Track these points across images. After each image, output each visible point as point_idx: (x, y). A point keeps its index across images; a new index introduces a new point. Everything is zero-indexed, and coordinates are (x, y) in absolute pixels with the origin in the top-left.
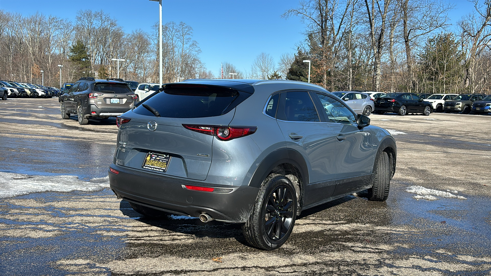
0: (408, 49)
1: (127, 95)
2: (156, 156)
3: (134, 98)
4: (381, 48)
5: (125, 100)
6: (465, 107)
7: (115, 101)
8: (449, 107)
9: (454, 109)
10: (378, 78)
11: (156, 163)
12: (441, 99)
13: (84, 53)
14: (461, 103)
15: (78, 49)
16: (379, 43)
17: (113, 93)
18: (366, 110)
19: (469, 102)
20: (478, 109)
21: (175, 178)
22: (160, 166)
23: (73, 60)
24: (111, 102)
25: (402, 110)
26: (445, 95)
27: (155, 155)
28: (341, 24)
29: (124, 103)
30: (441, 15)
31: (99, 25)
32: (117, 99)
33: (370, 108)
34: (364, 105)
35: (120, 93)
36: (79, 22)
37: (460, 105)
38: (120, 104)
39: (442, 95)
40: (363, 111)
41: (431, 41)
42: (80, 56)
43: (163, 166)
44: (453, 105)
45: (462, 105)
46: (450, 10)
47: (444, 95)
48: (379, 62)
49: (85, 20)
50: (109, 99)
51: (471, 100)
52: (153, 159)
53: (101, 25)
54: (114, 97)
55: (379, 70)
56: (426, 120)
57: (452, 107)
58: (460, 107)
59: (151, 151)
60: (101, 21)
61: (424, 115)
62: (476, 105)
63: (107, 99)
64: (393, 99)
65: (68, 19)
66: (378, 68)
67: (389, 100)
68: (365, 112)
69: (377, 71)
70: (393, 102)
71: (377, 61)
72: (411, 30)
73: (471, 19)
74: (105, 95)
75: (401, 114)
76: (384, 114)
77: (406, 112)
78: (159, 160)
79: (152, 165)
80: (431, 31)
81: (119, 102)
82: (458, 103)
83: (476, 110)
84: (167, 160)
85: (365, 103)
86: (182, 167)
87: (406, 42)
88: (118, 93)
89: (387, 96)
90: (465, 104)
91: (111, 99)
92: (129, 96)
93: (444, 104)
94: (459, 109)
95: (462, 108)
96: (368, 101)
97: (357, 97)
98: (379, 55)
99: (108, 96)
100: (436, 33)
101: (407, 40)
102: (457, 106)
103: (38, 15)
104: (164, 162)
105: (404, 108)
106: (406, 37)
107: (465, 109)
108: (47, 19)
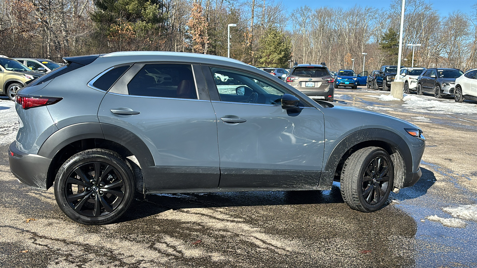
1: (322, 79)
3: (330, 81)
5: (319, 84)
7: (310, 84)
13: (395, 40)
15: (389, 37)
17: (309, 76)
23: (383, 47)
24: (306, 86)
29: (319, 86)
31: (413, 10)
32: (312, 83)
35: (316, 77)
36: (392, 10)
38: (315, 87)
42: (391, 44)
49: (398, 7)
50: (305, 82)
53: (415, 11)
54: (309, 81)
60: (414, 7)
63: (302, 83)
65: (384, 8)
74: (301, 79)
81: (314, 86)
88: (314, 77)
91: (306, 83)
92: (325, 79)
99: (303, 79)
103: (356, 7)
108: (363, 11)
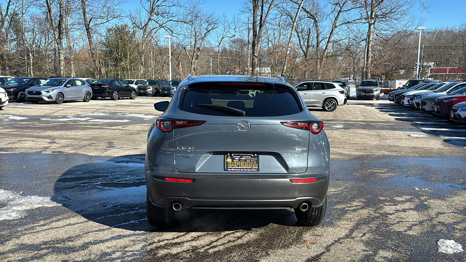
0: (89, 37)
2: (240, 157)
4: (62, 33)
6: (155, 91)
8: (142, 91)
9: (146, 92)
10: (62, 64)
11: (243, 164)
12: (133, 84)
14: (151, 87)
16: (60, 29)
18: (86, 96)
19: (157, 86)
20: (166, 92)
21: (274, 175)
22: (249, 166)
25: (115, 94)
26: (136, 80)
27: (237, 156)
28: (9, 5)
30: (117, 7)
33: (89, 94)
34: (84, 92)
37: (150, 90)
39: (133, 80)
40: (83, 97)
41: (109, 30)
43: (254, 166)
44: (145, 89)
45: (152, 89)
46: (123, 3)
47: (134, 81)
48: (62, 48)
51: (158, 84)
52: (237, 160)
55: (63, 56)
56: (143, 103)
57: (145, 91)
58: (151, 91)
59: (231, 153)
61: (131, 98)
62: (164, 89)
64: (106, 85)
66: (61, 54)
67: (103, 86)
68: (85, 98)
69: (61, 57)
70: (107, 88)
71: (60, 46)
72: (92, 18)
73: (138, 13)
75: (115, 98)
76: (97, 99)
77: (119, 97)
78: (246, 160)
79: (238, 166)
80: (109, 21)
82: (149, 87)
83: (164, 93)
84: (255, 159)
85: (85, 89)
86: (277, 163)
87: (87, 29)
89: (98, 82)
90: (154, 88)
93: (137, 88)
94: (150, 92)
95: (153, 91)
96: (87, 87)
97: (77, 83)
98: (60, 40)
100: (113, 23)
101: (88, 28)
102: (148, 90)
104: (253, 162)
105: (117, 93)
106: (86, 25)
107: (155, 92)
